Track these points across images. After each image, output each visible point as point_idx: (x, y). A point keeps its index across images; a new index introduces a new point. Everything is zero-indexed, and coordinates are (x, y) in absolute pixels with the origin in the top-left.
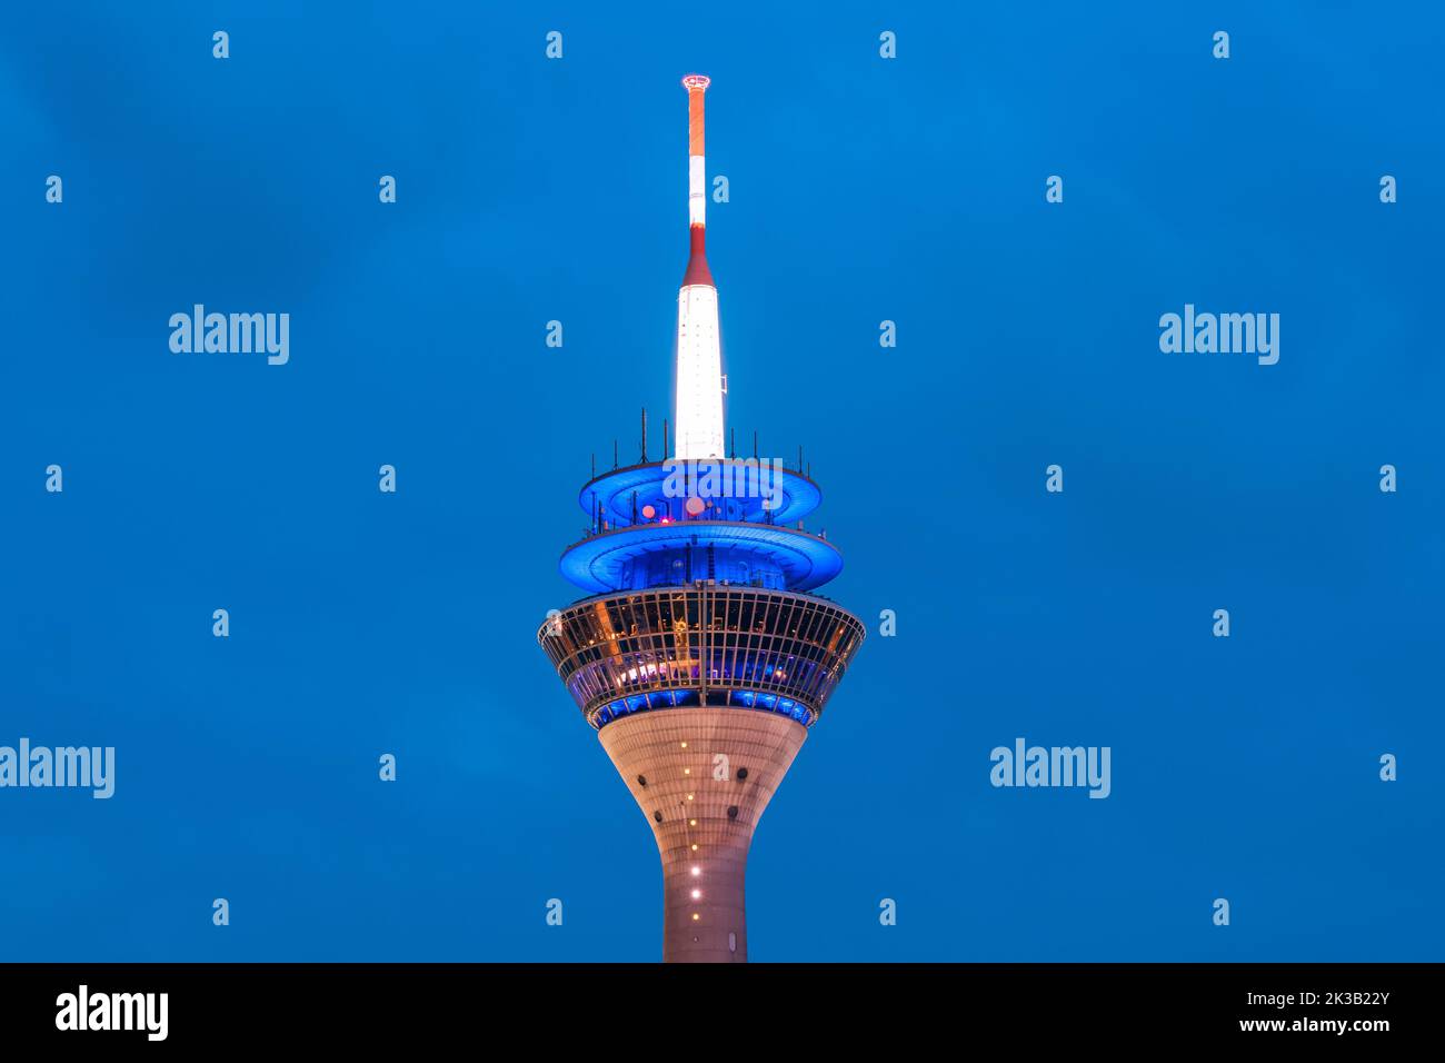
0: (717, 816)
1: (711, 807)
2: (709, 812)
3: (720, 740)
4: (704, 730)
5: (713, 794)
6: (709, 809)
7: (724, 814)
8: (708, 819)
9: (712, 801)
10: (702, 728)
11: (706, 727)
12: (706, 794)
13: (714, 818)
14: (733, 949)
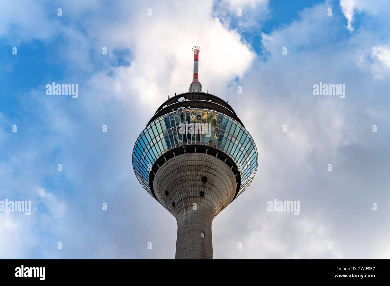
0: (195, 195)
1: (193, 192)
2: (192, 194)
3: (194, 165)
4: (186, 162)
5: (193, 187)
6: (191, 193)
7: (198, 194)
8: (192, 196)
9: (193, 190)
10: (185, 161)
11: (187, 161)
12: (190, 187)
13: (194, 196)
14: (204, 237)
